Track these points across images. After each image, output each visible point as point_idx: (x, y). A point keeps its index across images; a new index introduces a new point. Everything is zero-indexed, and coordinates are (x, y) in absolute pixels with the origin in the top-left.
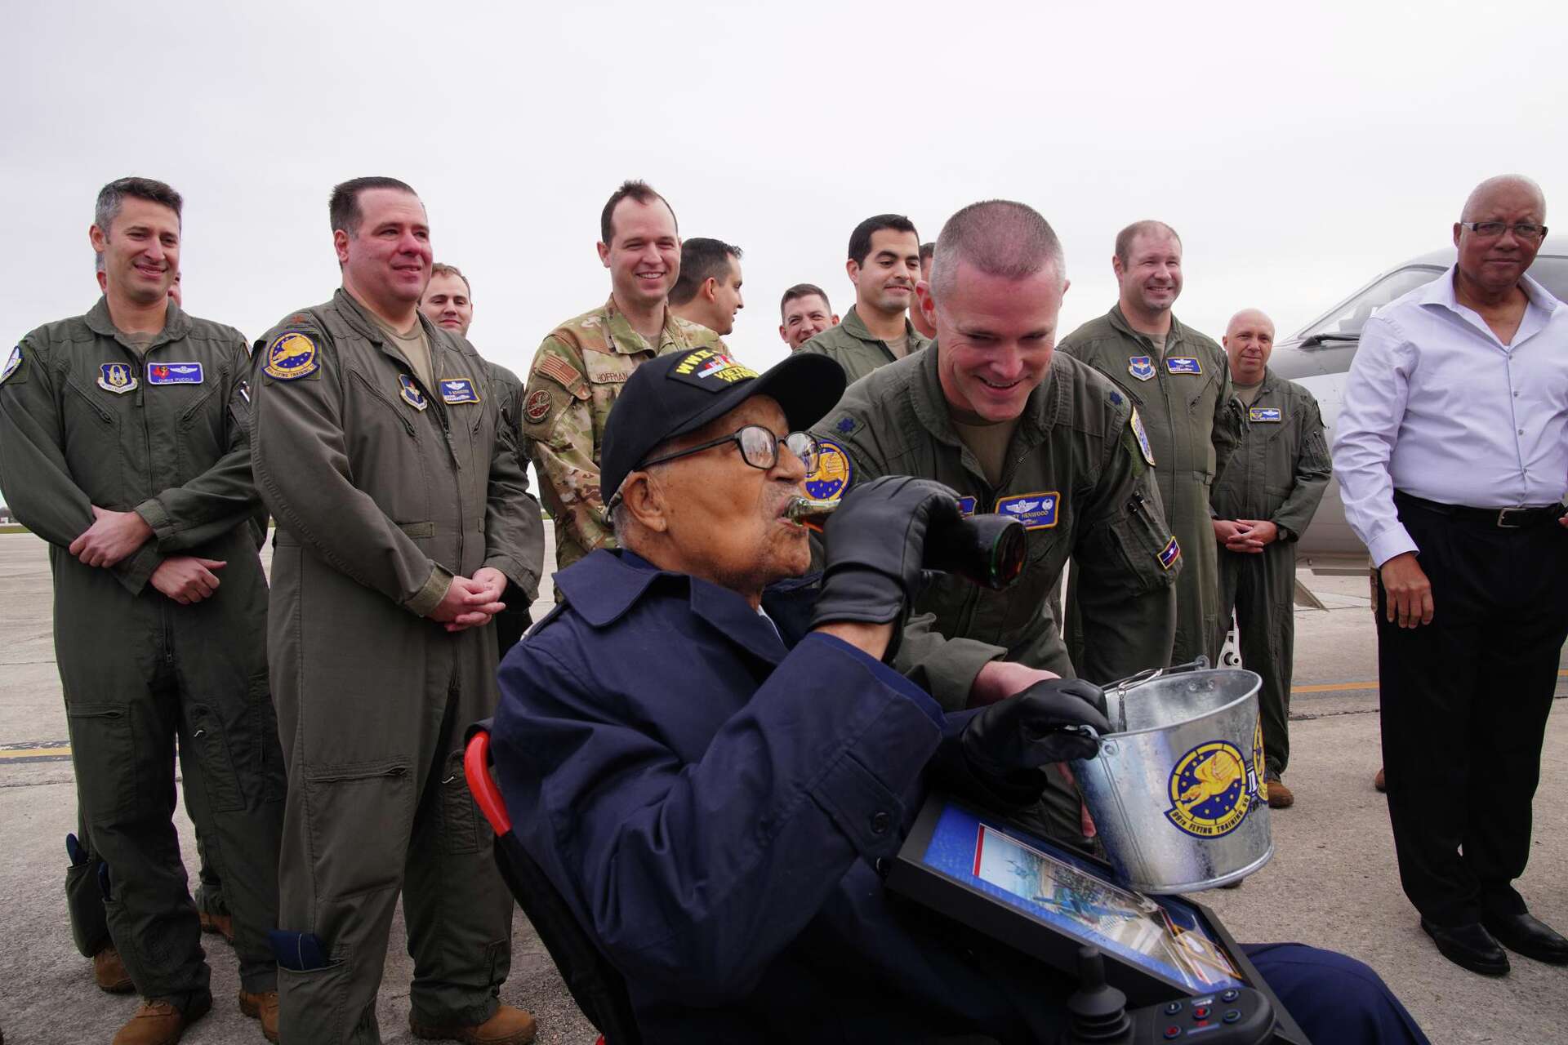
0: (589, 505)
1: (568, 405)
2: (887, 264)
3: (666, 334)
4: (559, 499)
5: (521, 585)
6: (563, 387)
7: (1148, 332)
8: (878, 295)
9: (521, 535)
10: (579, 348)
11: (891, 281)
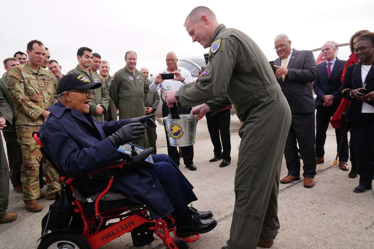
0: (25, 102)
1: (19, 82)
2: (87, 58)
3: (40, 70)
4: (18, 102)
5: (9, 121)
6: (17, 79)
7: (131, 71)
8: (85, 64)
9: (6, 111)
10: (20, 71)
11: (88, 61)
